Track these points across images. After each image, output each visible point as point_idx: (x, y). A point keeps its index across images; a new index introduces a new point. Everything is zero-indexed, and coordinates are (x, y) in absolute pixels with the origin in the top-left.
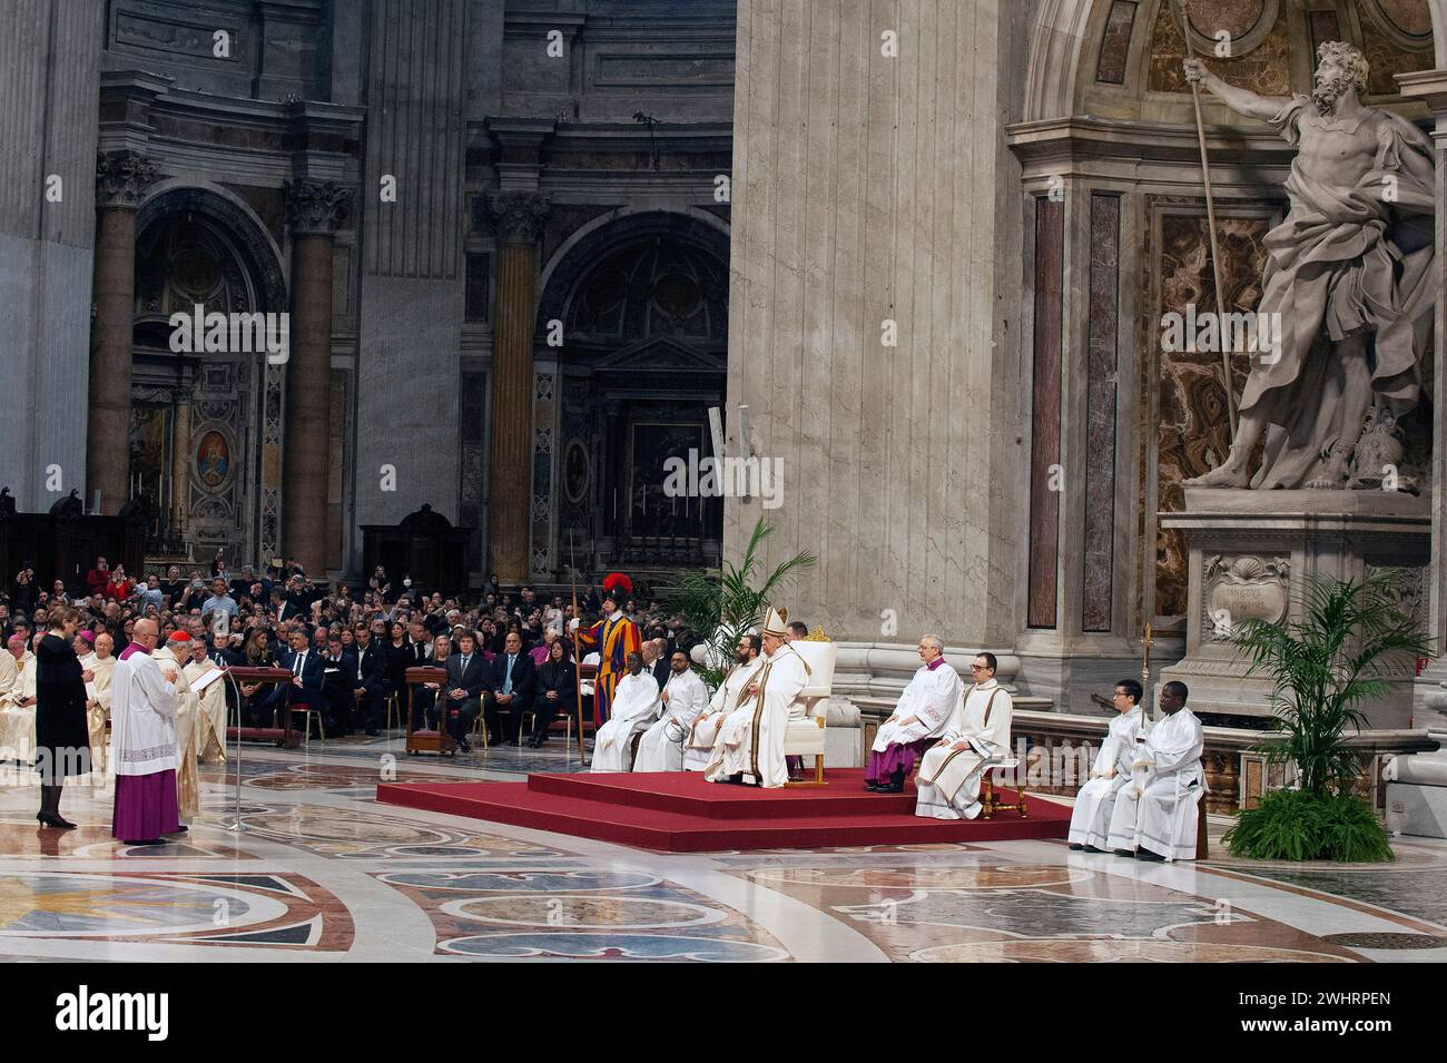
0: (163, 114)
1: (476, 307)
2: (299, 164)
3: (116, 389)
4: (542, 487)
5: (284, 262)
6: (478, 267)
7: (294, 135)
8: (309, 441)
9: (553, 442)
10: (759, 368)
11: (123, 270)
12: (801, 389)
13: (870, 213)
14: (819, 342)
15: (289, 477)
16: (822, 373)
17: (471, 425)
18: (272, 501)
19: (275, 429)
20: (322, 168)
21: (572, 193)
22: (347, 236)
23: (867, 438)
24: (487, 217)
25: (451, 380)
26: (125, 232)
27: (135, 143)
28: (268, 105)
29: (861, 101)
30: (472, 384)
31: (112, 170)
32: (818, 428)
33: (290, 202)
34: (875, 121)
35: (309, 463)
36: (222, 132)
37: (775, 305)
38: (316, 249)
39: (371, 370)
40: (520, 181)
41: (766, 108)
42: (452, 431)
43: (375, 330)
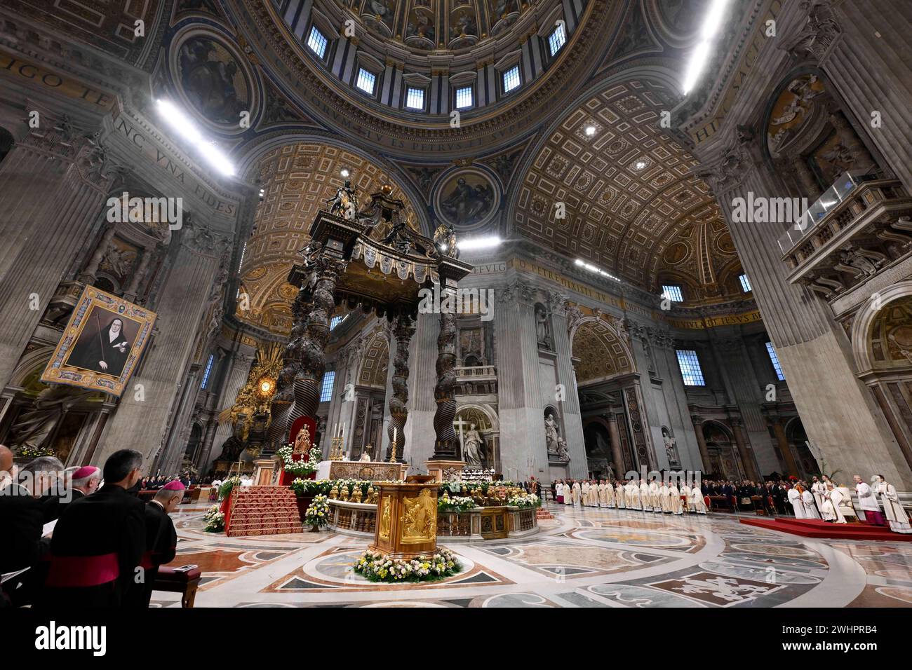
0: (700, 409)
1: (773, 436)
2: (728, 414)
3: (705, 453)
4: (800, 468)
5: (731, 430)
6: (771, 430)
7: (726, 410)
8: (746, 460)
9: (799, 459)
10: (814, 432)
11: (701, 434)
12: (826, 436)
13: (828, 398)
14: (827, 425)
15: (745, 468)
16: (830, 432)
17: (779, 457)
18: (743, 472)
19: (739, 459)
20: (733, 415)
21: (784, 414)
22: (742, 426)
23: (848, 444)
24: (769, 420)
25: (772, 449)
26: (699, 429)
27: (697, 414)
28: (719, 406)
29: (816, 376)
30: (777, 450)
31: (694, 419)
32: (835, 443)
33: (729, 421)
34: (821, 379)
35: (748, 465)
36: (713, 411)
37: (812, 419)
38: (737, 428)
39: (755, 448)
40: (773, 413)
41: (794, 381)
42: (776, 458)
43: (753, 441)
